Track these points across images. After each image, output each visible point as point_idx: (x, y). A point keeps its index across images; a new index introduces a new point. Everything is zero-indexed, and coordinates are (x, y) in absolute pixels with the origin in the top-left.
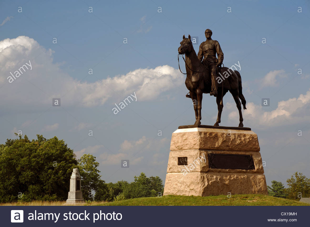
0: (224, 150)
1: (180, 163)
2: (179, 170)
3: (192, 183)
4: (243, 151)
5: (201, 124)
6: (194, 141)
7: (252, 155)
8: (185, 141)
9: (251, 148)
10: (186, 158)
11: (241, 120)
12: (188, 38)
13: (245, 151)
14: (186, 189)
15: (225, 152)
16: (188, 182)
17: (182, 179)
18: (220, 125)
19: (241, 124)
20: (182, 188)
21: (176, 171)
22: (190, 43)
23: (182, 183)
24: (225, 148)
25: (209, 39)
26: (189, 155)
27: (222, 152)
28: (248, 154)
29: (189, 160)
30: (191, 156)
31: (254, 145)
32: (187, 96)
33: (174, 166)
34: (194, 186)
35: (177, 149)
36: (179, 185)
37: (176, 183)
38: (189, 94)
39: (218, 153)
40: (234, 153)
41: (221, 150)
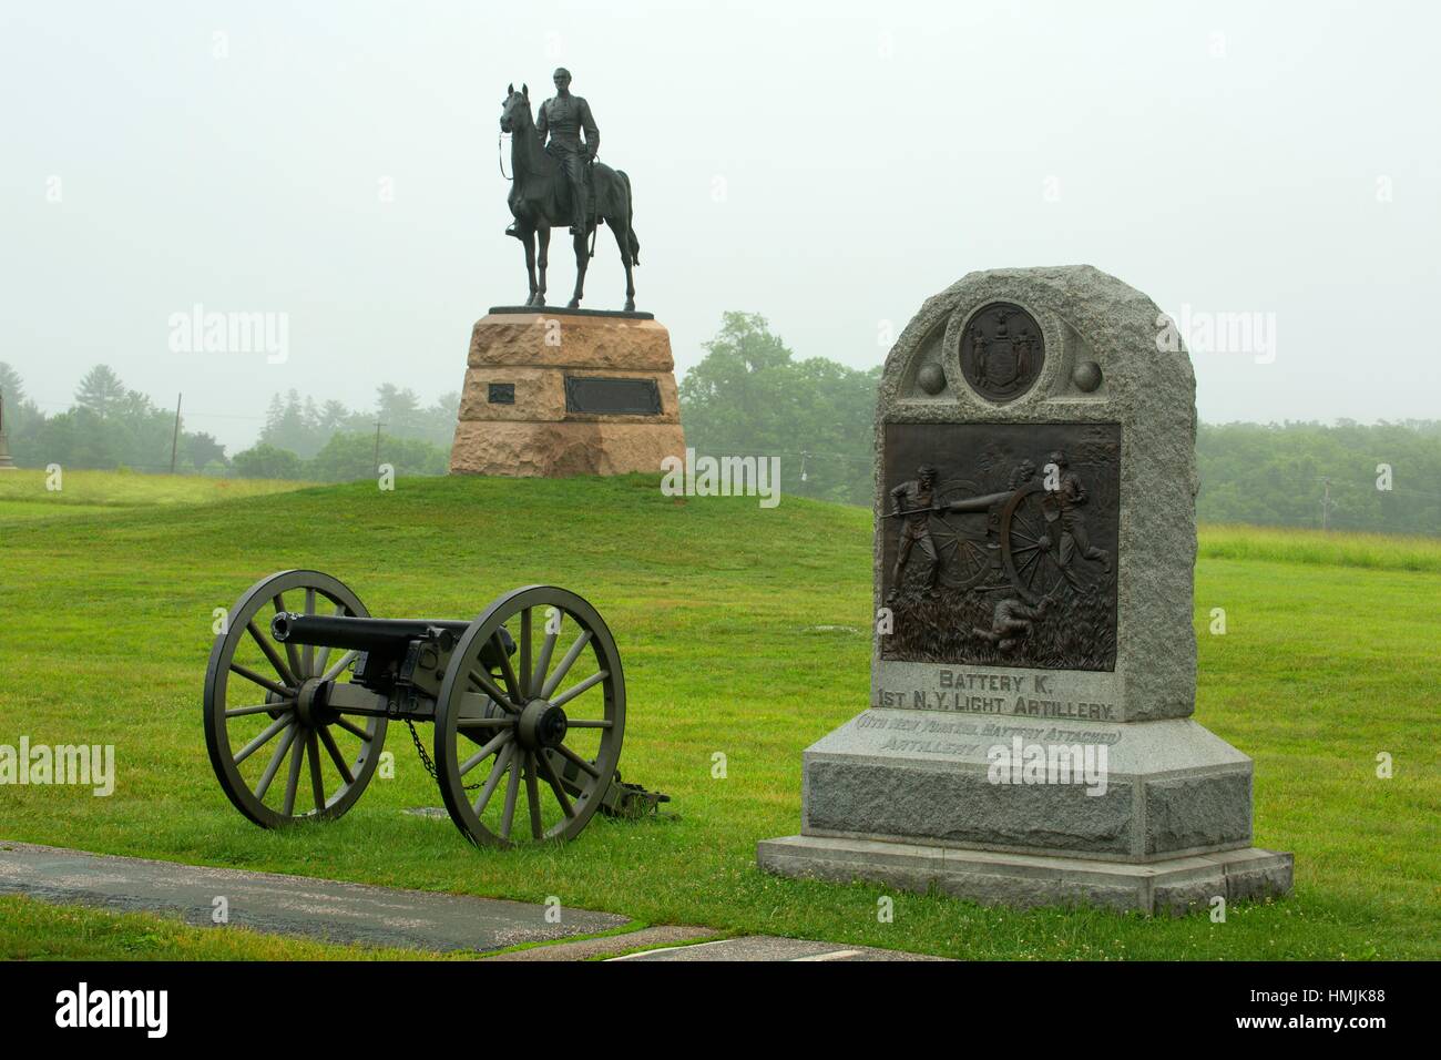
0: (598, 368)
1: (493, 398)
2: (493, 414)
3: (526, 447)
4: (636, 370)
5: (546, 304)
6: (535, 346)
7: (657, 380)
8: (509, 345)
9: (655, 363)
10: (512, 386)
11: (630, 292)
12: (521, 91)
13: (643, 370)
14: (509, 462)
15: (600, 372)
16: (517, 444)
17: (500, 439)
18: (583, 305)
19: (630, 305)
20: (501, 458)
21: (482, 416)
22: (526, 105)
23: (501, 447)
24: (601, 363)
25: (563, 92)
26: (521, 380)
27: (594, 373)
28: (648, 376)
29: (517, 392)
30: (524, 383)
31: (662, 356)
32: (509, 232)
33: (478, 403)
34: (531, 454)
35: (485, 364)
36: (492, 451)
37: (484, 445)
38: (513, 228)
39: (584, 375)
40: (618, 375)
41: (592, 369)
